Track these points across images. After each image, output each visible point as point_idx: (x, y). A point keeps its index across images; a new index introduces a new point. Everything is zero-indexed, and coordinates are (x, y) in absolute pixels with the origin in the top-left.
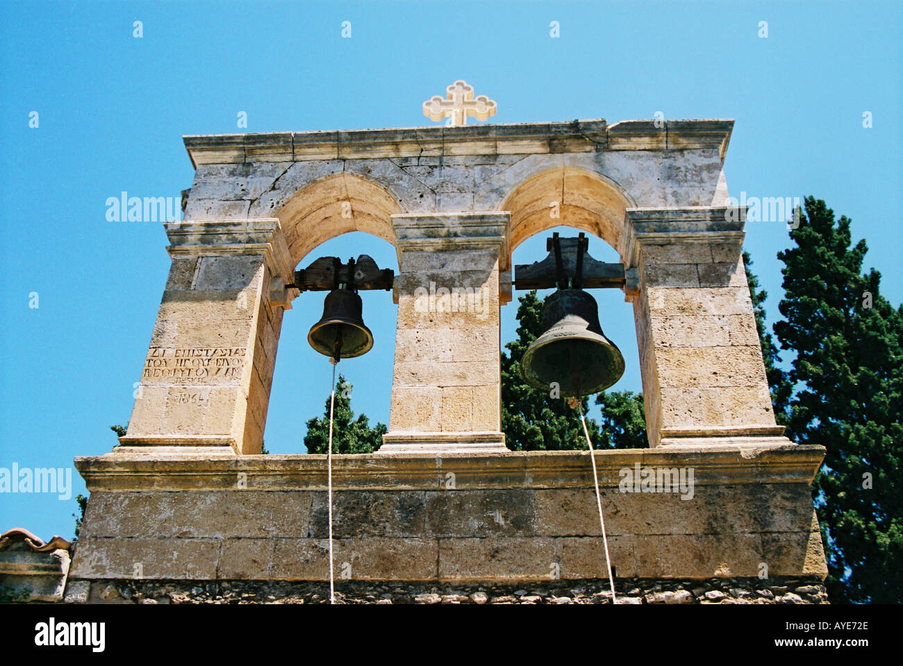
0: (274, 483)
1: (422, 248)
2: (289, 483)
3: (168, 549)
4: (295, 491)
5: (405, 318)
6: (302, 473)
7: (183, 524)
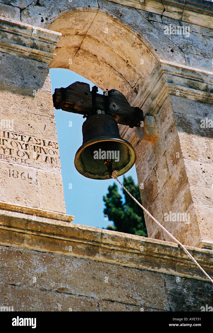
0: (132, 260)
1: (186, 96)
2: (144, 262)
3: (52, 300)
4: (148, 271)
5: (187, 150)
6: (156, 255)
7: (58, 281)
